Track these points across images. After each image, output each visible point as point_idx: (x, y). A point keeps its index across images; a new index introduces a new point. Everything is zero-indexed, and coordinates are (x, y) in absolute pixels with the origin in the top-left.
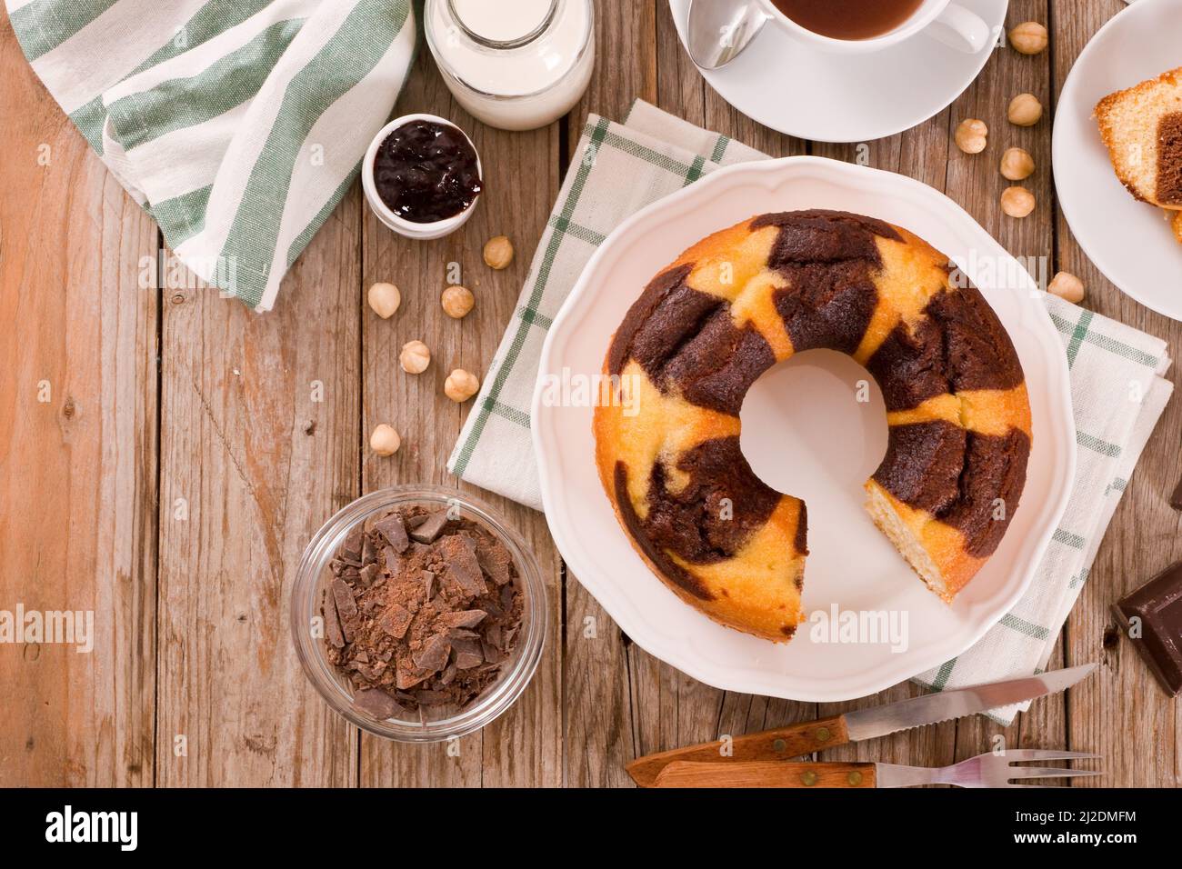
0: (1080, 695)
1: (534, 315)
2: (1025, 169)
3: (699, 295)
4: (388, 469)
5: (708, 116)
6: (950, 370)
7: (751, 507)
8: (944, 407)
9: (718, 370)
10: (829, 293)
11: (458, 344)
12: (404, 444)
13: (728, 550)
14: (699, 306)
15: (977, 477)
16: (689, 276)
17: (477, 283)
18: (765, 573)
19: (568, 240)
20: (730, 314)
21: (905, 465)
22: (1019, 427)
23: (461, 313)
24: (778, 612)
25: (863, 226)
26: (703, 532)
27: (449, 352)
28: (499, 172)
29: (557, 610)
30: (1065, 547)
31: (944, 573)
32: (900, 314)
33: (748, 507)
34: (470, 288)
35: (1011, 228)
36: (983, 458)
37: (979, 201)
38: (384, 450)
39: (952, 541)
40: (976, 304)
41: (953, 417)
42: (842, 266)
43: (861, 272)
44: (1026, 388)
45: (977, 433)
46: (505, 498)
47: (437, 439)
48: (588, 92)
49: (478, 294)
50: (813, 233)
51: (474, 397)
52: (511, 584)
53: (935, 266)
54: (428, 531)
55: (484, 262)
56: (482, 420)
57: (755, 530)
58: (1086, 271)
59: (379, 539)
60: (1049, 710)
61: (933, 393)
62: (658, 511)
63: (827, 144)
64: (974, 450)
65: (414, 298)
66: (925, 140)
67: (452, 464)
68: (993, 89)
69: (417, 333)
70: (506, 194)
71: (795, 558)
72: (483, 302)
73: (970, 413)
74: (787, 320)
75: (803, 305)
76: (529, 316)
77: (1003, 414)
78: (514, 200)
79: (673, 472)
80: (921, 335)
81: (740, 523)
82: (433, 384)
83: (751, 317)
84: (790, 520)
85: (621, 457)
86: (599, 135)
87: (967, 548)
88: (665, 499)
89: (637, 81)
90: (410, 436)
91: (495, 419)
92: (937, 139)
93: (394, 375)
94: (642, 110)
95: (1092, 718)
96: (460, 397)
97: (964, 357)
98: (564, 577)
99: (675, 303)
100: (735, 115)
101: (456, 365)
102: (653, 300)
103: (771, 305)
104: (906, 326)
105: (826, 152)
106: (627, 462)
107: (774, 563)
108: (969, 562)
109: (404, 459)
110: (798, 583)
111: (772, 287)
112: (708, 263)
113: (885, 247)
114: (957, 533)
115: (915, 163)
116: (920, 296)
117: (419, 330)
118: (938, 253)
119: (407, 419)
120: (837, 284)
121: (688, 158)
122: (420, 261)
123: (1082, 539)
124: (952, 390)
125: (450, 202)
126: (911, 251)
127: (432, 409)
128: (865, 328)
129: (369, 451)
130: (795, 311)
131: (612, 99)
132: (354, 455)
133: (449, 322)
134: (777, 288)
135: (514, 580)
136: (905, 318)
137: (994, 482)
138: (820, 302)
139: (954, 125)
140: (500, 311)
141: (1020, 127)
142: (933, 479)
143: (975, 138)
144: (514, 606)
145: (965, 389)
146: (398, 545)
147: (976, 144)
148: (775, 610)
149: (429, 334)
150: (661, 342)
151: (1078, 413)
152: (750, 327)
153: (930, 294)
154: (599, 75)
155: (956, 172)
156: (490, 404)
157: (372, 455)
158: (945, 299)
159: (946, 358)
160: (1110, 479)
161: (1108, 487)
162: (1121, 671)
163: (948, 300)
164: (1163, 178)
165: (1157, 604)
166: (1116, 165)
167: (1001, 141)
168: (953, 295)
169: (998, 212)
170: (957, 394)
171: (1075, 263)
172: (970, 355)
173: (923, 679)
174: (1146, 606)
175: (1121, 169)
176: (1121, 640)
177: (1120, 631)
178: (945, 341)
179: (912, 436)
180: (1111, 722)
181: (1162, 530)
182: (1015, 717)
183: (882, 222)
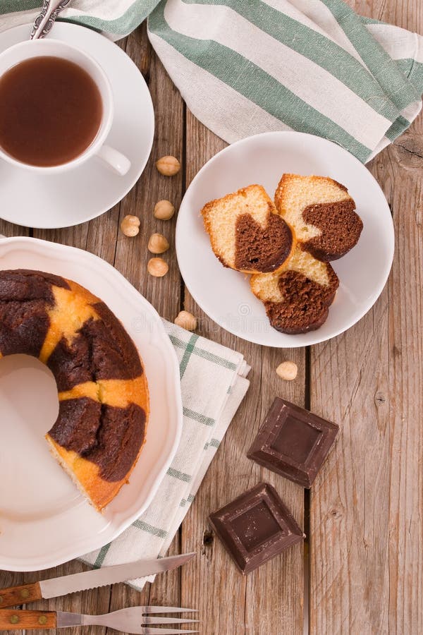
0: (187, 573)
2: (161, 247)
6: (93, 366)
8: (88, 390)
10: (20, 319)
15: (108, 432)
21: (65, 424)
22: (135, 402)
25: (46, 279)
30: (179, 481)
32: (63, 333)
36: (112, 421)
37: (135, 266)
39: (91, 470)
40: (112, 327)
41: (94, 396)
42: (29, 303)
43: (40, 307)
44: (144, 380)
45: (108, 405)
50: (13, 283)
53: (88, 304)
58: (197, 312)
60: (168, 582)
61: (82, 381)
63: (41, 229)
64: (106, 416)
66: (103, 227)
68: (146, 198)
73: (104, 393)
75: (5, 326)
77: (125, 394)
80: (76, 345)
87: (101, 475)
92: (111, 227)
95: (194, 587)
97: (101, 359)
104: (67, 340)
105: (41, 235)
108: (103, 484)
113: (58, 293)
114: (95, 466)
115: (96, 242)
116: (77, 322)
118: (94, 296)
120: (26, 314)
123: (189, 476)
124: (94, 379)
126: (74, 296)
128: (43, 341)
136: (66, 335)
137: (119, 435)
138: (15, 325)
139: (121, 218)
141: (162, 221)
142: (79, 432)
143: (132, 227)
145: (102, 379)
147: (133, 231)
151: (187, 398)
153: (83, 321)
155: (122, 248)
158: (92, 324)
159: (90, 360)
160: (208, 439)
161: (207, 445)
162: (213, 559)
163: (94, 325)
164: (238, 254)
165: (230, 516)
166: (213, 245)
167: (150, 228)
168: (97, 322)
169: (147, 273)
170: (97, 382)
171: (193, 306)
172: (105, 358)
173: (87, 561)
174: (223, 517)
175: (216, 247)
176: (215, 540)
177: (214, 534)
178: (91, 349)
179: (69, 407)
180: (206, 590)
181: (242, 472)
182: (145, 585)
183: (60, 277)
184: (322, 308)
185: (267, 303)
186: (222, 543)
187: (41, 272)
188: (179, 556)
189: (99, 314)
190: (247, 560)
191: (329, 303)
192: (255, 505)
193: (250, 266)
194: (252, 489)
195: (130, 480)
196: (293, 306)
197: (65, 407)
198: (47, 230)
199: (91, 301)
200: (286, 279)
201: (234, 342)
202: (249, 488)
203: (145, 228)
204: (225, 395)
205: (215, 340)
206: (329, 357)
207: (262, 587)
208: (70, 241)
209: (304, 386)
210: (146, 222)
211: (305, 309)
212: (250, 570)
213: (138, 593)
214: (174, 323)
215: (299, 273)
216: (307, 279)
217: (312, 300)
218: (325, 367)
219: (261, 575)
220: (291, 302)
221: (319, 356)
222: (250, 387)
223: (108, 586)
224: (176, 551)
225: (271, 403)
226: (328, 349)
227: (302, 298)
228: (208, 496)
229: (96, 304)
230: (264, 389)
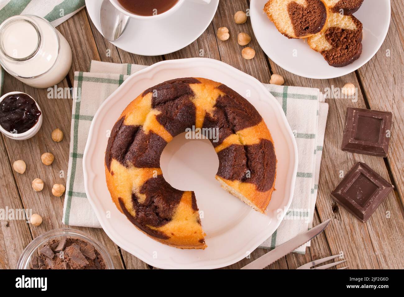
0: (329, 233)
1: (77, 154)
2: (247, 40)
3: (129, 127)
4: (41, 230)
5: (121, 58)
6: (231, 124)
7: (172, 199)
8: (232, 140)
9: (144, 152)
10: (177, 111)
11: (53, 175)
12: (44, 219)
13: (168, 218)
14: (131, 131)
15: (253, 161)
16: (124, 121)
17: (53, 150)
18: (185, 222)
19: (81, 122)
20: (143, 130)
21: (225, 166)
22: (264, 138)
23: (50, 163)
24: (194, 235)
25: (184, 82)
26: (157, 214)
27: (50, 179)
28: (49, 105)
29: (121, 264)
30: (305, 179)
31: (252, 200)
32: (206, 110)
33: (171, 200)
34: (51, 152)
35: (250, 64)
36: (253, 154)
37: (234, 57)
38: (37, 223)
39: (251, 188)
40: (234, 97)
41: (237, 142)
42: (179, 99)
43: (186, 99)
44: (264, 123)
45: (248, 145)
46: (88, 228)
47: (55, 213)
48: (73, 64)
49: (55, 153)
50: (165, 90)
51: (64, 193)
52: (98, 258)
53: (215, 88)
54: (60, 247)
55: (53, 141)
56: (70, 201)
57: (176, 207)
58: (282, 72)
59: (43, 257)
60: (319, 243)
61: (227, 135)
62: (139, 212)
63: (169, 54)
64: (249, 152)
65: (31, 163)
66: (207, 41)
67: (63, 221)
68: (227, 14)
69: (36, 175)
70: (54, 112)
71: (193, 213)
72: (57, 156)
73: (243, 139)
74: (164, 125)
75: (169, 118)
76: (75, 155)
77: (256, 135)
78: (58, 113)
79: (139, 195)
80: (216, 115)
81: (170, 207)
82: (48, 193)
83: (151, 129)
84: (188, 199)
85: (119, 196)
86: (81, 79)
87: (258, 189)
88: (140, 206)
89: (90, 53)
90: (46, 215)
91: (74, 199)
92: (211, 39)
93: (33, 195)
94: (95, 64)
95: (336, 240)
96: (59, 194)
97: (234, 119)
98: (120, 251)
99: (122, 133)
100: (132, 55)
101: (54, 183)
102: (114, 135)
103: (157, 122)
104: (209, 114)
105: (170, 57)
106: (122, 197)
107: (187, 218)
108: (261, 194)
109: (45, 224)
110: (199, 222)
111: (155, 115)
112: (130, 114)
113: (194, 87)
114: (252, 185)
116: (212, 101)
117: (37, 174)
118: (216, 83)
119: (43, 210)
120: (179, 106)
121: (117, 77)
122: (29, 148)
123: (311, 174)
124: (234, 132)
125: (30, 122)
126: (204, 85)
127: (51, 202)
128: (195, 119)
129: (32, 226)
130: (166, 121)
131: (83, 64)
132: (27, 229)
133: (47, 168)
134: (157, 115)
135: (99, 256)
136: (208, 111)
137: (260, 161)
138: (174, 115)
139: (216, 31)
140: (65, 158)
141: (241, 24)
142: (236, 167)
143: (224, 33)
144: (102, 266)
145: (239, 130)
146: (50, 256)
147: (226, 36)
148: (193, 235)
149: (41, 175)
150: (121, 149)
152: (151, 133)
153: (215, 99)
154: (75, 56)
155: (222, 49)
156: (71, 193)
157: (33, 227)
158: (221, 99)
159: (228, 121)
160: (315, 147)
161: (315, 151)
162: (342, 219)
163: (223, 99)
164: (295, 28)
165: (344, 189)
166: (278, 28)
167: (235, 31)
168: (224, 97)
169: (243, 59)
170: (236, 133)
171: (278, 69)
172: (236, 117)
173: (266, 246)
174: (340, 191)
175: (280, 29)
176: (339, 207)
177: (338, 204)
178: (226, 115)
179: (224, 154)
180: (344, 240)
181: (342, 161)
182: (306, 249)
183: (191, 77)
184: (357, 44)
185: (323, 52)
186: (344, 208)
187: (179, 78)
188: (321, 224)
189: (223, 92)
190: (364, 212)
191: (361, 40)
192: (357, 177)
193: (305, 33)
194: (352, 169)
195: (276, 188)
196: (339, 48)
197: (222, 155)
198: (173, 53)
199: (216, 86)
200: (329, 34)
201: (310, 84)
202: (350, 169)
203: (233, 33)
204: (316, 117)
205: (299, 86)
206: (371, 74)
207: (377, 226)
208: (189, 54)
209: (362, 95)
210: (231, 28)
211: (347, 48)
212: (367, 218)
213: (303, 255)
214: (270, 84)
215: (336, 27)
216: (342, 29)
217: (349, 41)
218: (371, 80)
219: (375, 220)
220: (337, 46)
221: (365, 74)
222: (329, 108)
223: (283, 257)
224: (318, 222)
225: (346, 113)
226: (369, 68)
227: (343, 42)
228: (326, 182)
229: (220, 87)
230: (338, 106)
